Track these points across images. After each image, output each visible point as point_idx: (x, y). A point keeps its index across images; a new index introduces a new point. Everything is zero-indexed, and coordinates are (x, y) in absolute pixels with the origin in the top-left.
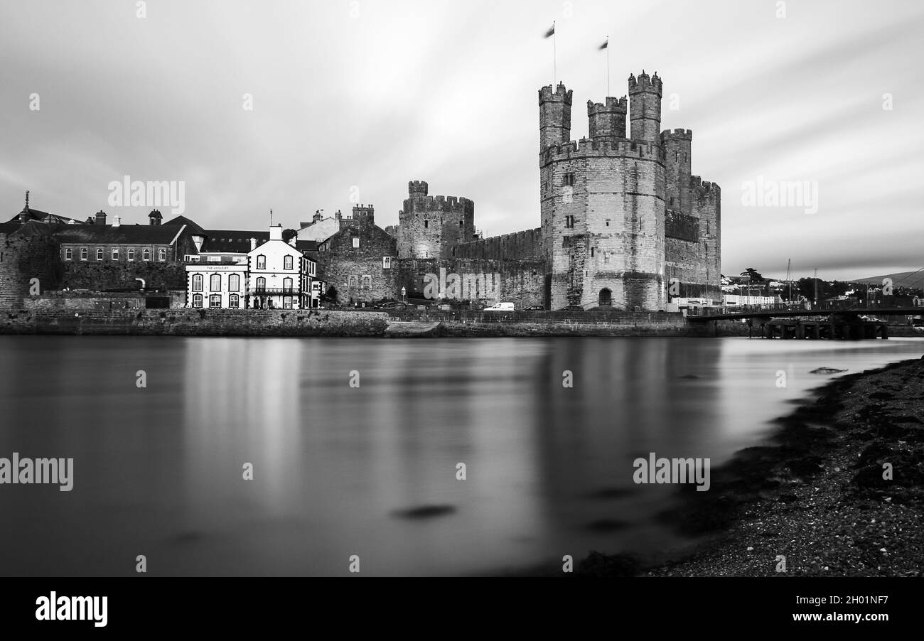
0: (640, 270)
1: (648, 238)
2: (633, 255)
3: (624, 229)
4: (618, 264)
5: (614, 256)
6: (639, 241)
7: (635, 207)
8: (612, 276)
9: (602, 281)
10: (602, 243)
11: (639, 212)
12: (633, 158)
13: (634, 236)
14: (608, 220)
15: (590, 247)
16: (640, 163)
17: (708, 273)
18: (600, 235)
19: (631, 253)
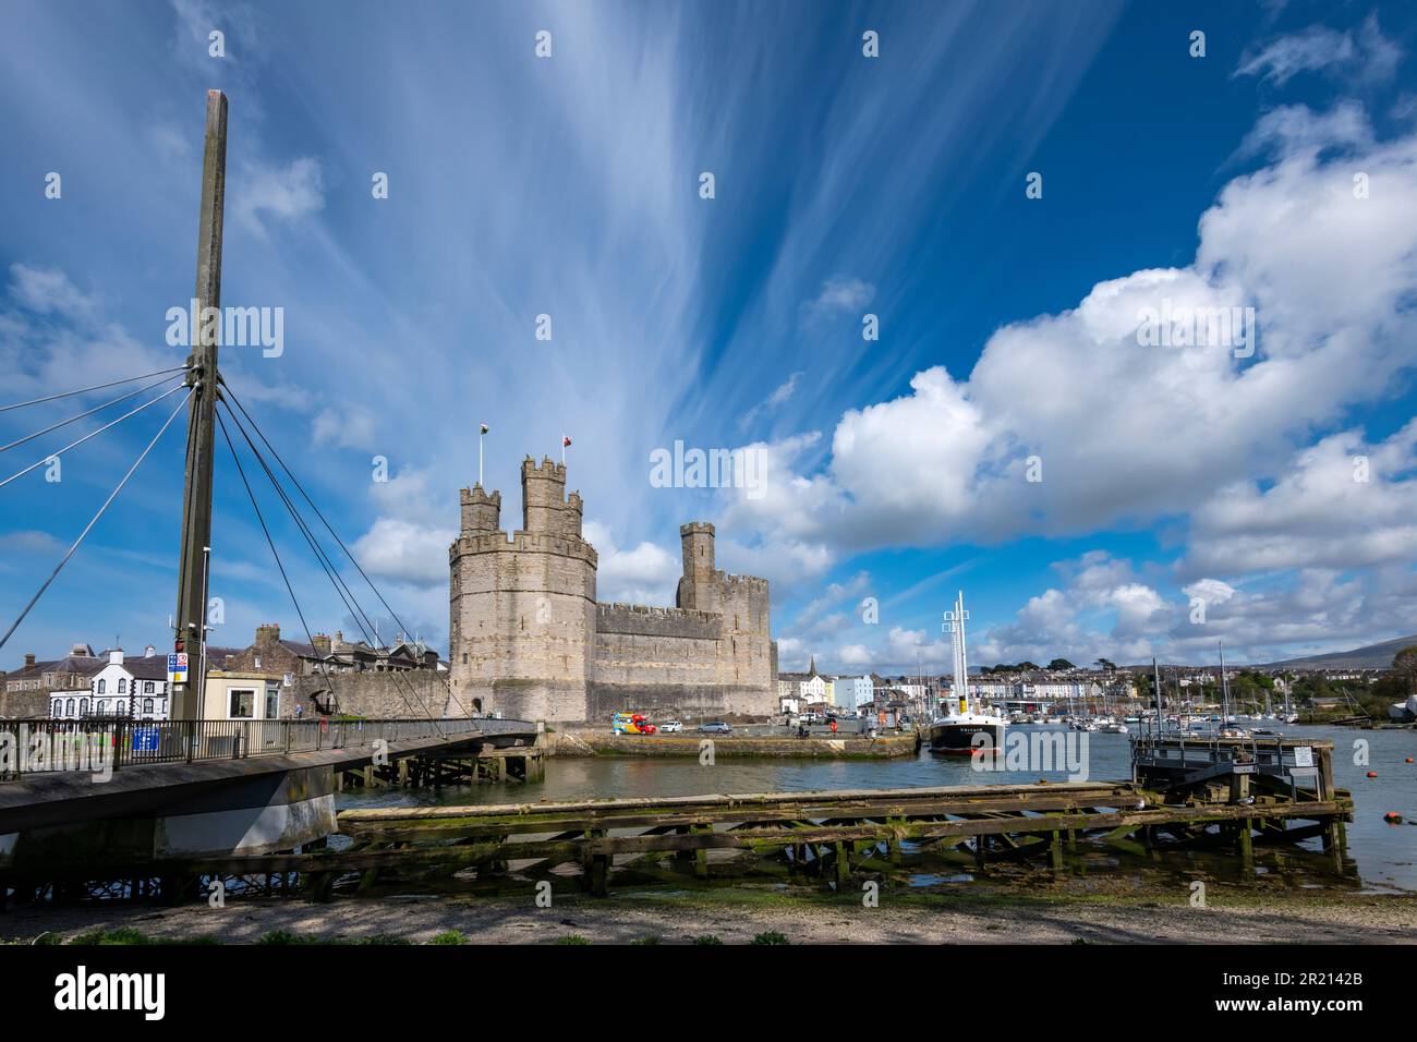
0: (521, 676)
1: (534, 639)
2: (510, 659)
3: (496, 631)
4: (489, 671)
5: (488, 662)
6: (520, 644)
7: (513, 605)
8: (482, 684)
9: (473, 690)
10: (476, 650)
11: (520, 612)
12: (511, 552)
13: (511, 638)
14: (482, 622)
15: (462, 652)
16: (520, 557)
17: (737, 673)
18: (474, 638)
19: (507, 656)
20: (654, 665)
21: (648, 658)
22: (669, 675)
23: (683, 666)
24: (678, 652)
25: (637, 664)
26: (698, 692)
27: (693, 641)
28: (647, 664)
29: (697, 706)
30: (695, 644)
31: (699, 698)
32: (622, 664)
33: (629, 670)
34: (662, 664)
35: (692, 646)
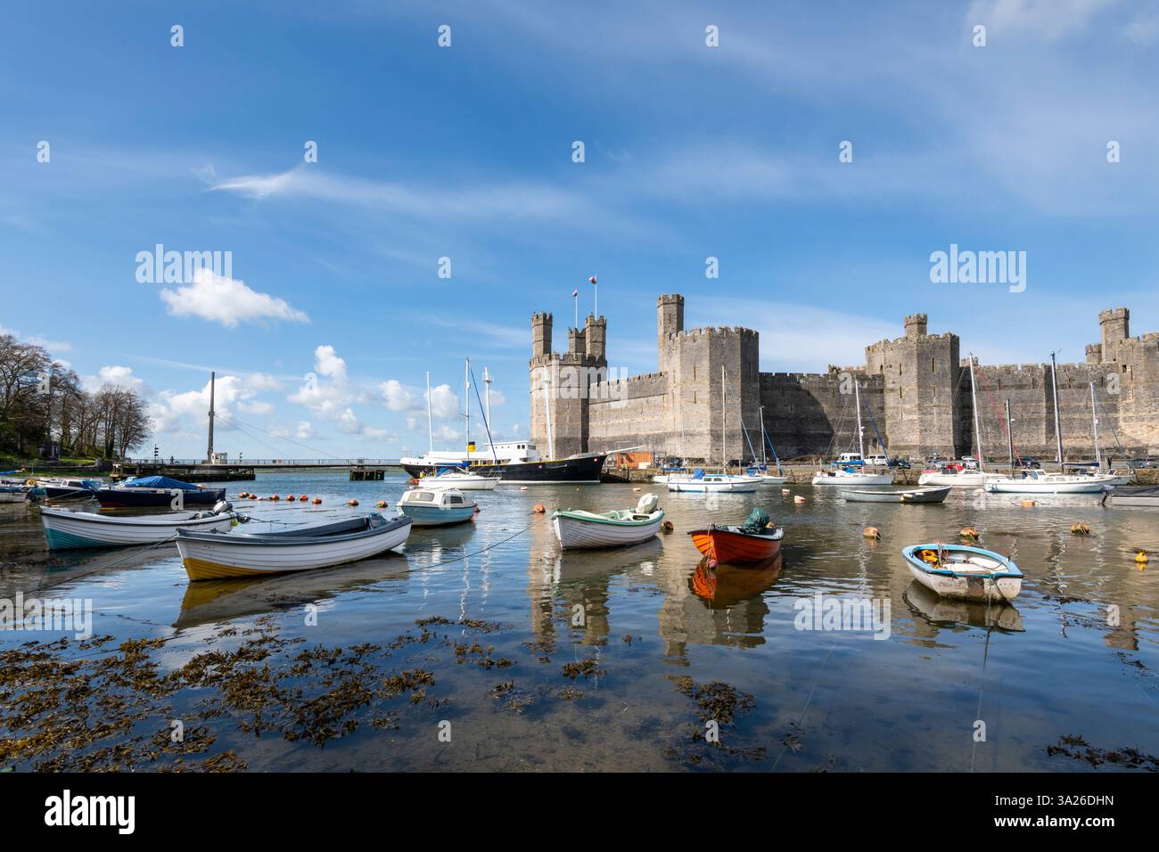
17: (674, 421)
20: (621, 421)
21: (617, 417)
22: (630, 428)
23: (639, 419)
24: (635, 409)
25: (610, 423)
26: (647, 439)
27: (646, 399)
28: (617, 422)
29: (646, 450)
30: (647, 401)
31: (647, 443)
32: (604, 423)
33: (607, 427)
34: (625, 420)
35: (645, 404)
